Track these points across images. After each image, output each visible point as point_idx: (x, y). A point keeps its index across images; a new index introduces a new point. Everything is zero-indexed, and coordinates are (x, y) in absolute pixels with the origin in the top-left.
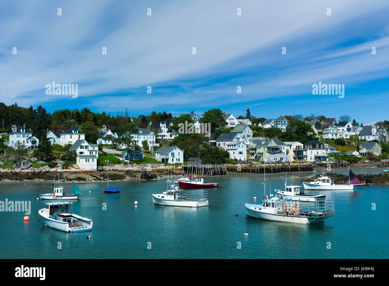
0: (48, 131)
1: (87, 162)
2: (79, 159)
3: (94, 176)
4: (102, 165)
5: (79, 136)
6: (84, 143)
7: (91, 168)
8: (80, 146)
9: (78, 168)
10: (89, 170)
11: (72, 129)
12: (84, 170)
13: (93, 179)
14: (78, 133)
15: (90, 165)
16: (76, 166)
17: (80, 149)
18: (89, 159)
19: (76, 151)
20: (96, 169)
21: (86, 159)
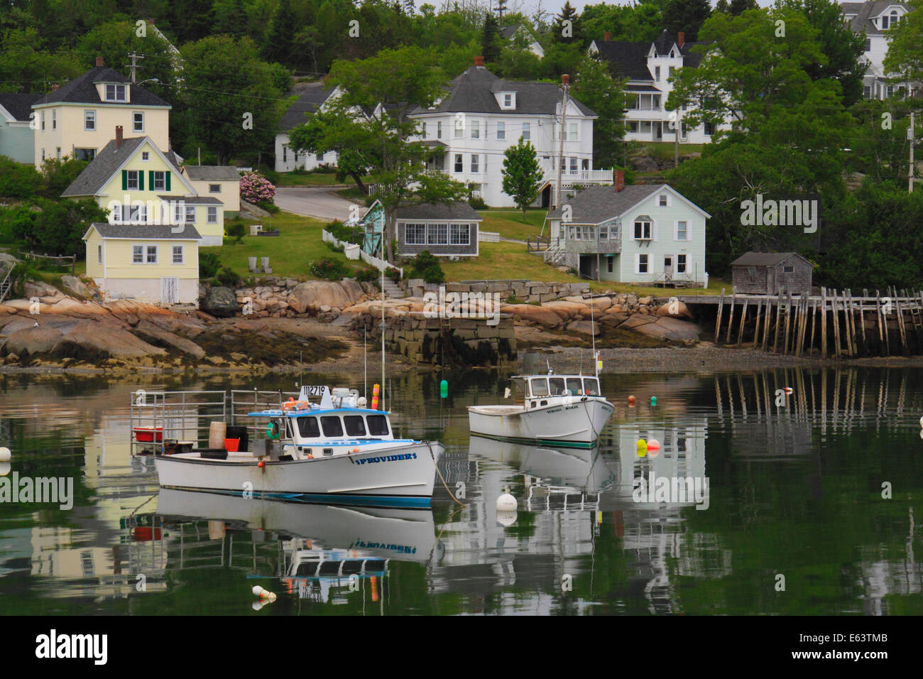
1: (140, 260)
2: (100, 247)
3: (156, 339)
4: (234, 284)
5: (138, 117)
6: (145, 156)
7: (166, 295)
8: (124, 172)
9: (92, 292)
10: (155, 308)
11: (94, 76)
12: (123, 306)
13: (147, 356)
14: (129, 101)
15: (162, 281)
16: (83, 286)
17: (124, 188)
18: (152, 245)
19: (96, 200)
20: (192, 304)
21: (135, 247)
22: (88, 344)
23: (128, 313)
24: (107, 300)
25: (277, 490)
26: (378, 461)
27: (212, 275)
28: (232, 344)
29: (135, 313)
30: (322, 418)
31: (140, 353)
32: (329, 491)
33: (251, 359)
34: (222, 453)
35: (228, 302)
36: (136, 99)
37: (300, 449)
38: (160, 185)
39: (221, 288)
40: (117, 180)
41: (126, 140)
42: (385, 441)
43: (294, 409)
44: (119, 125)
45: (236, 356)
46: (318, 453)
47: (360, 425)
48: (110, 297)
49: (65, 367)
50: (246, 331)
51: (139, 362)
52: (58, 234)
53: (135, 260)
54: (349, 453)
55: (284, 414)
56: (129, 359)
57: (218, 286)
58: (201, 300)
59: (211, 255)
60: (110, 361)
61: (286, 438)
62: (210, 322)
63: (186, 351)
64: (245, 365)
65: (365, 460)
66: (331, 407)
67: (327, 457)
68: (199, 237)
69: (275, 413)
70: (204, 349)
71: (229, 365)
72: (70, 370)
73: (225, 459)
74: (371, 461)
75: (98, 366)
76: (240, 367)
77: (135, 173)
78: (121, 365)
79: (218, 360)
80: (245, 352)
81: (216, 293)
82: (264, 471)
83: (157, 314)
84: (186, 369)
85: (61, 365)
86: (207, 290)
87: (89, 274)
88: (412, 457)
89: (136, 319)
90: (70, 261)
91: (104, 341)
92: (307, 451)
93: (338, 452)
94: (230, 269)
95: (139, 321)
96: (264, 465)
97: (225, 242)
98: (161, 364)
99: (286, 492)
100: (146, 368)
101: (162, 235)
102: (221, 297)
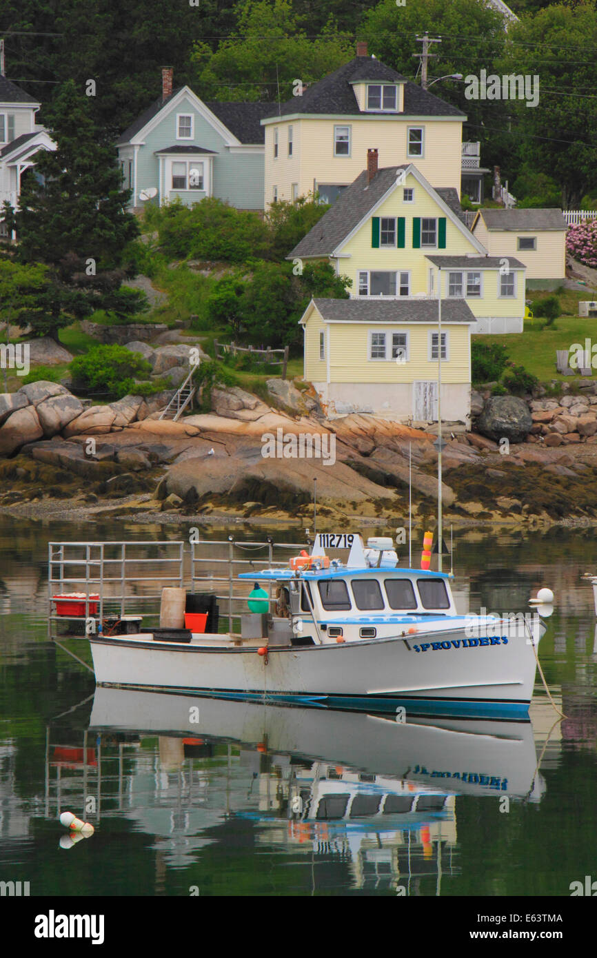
0: (165, 91)
1: (382, 355)
2: (322, 335)
3: (385, 475)
4: (529, 392)
5: (416, 135)
6: (408, 195)
7: (421, 408)
8: (375, 220)
9: (310, 404)
10: (405, 428)
11: (353, 72)
12: (353, 425)
13: (368, 501)
14: (401, 110)
15: (414, 385)
16: (297, 394)
17: (375, 244)
18: (400, 331)
19: (331, 264)
20: (461, 423)
21: (374, 335)
22: (281, 482)
23: (360, 436)
24: (331, 415)
25: (287, 689)
26: (449, 647)
27: (495, 377)
28: (501, 482)
29: (371, 436)
30: (353, 581)
31: (357, 496)
32: (369, 692)
33: (526, 506)
34: (182, 634)
35: (516, 420)
36: (412, 107)
37: (324, 627)
38: (429, 240)
39: (509, 397)
40: (364, 231)
41: (382, 170)
42: (449, 618)
43: (313, 568)
44: (373, 147)
45: (505, 501)
46: (352, 635)
47: (408, 593)
48: (335, 411)
49: (246, 516)
50: (535, 464)
51: (355, 509)
52: (273, 316)
53: (374, 355)
54: (404, 634)
55: (298, 576)
56: (339, 505)
57: (502, 394)
58: (476, 417)
59: (495, 347)
60: (311, 506)
61: (301, 611)
62: (486, 450)
63: (428, 493)
64: (516, 516)
65: (428, 646)
66: (364, 566)
67: (368, 640)
68: (473, 319)
69: (284, 573)
70: (454, 491)
71: (491, 516)
72: (253, 520)
73: (189, 642)
74: (437, 646)
75: (294, 515)
76: (509, 519)
77: (392, 221)
78: (326, 513)
79: (475, 507)
80: (519, 496)
81: (499, 406)
82: (267, 662)
83: (405, 438)
84: (423, 520)
85: (242, 512)
86: (485, 400)
87: (308, 376)
88: (501, 641)
89: (371, 444)
90: (280, 355)
91: (304, 476)
92: (336, 632)
93: (383, 632)
94: (522, 368)
95: (374, 448)
96: (266, 653)
97: (527, 326)
98: (386, 512)
99: (300, 693)
100: (364, 519)
101: (415, 316)
102: (508, 411)
